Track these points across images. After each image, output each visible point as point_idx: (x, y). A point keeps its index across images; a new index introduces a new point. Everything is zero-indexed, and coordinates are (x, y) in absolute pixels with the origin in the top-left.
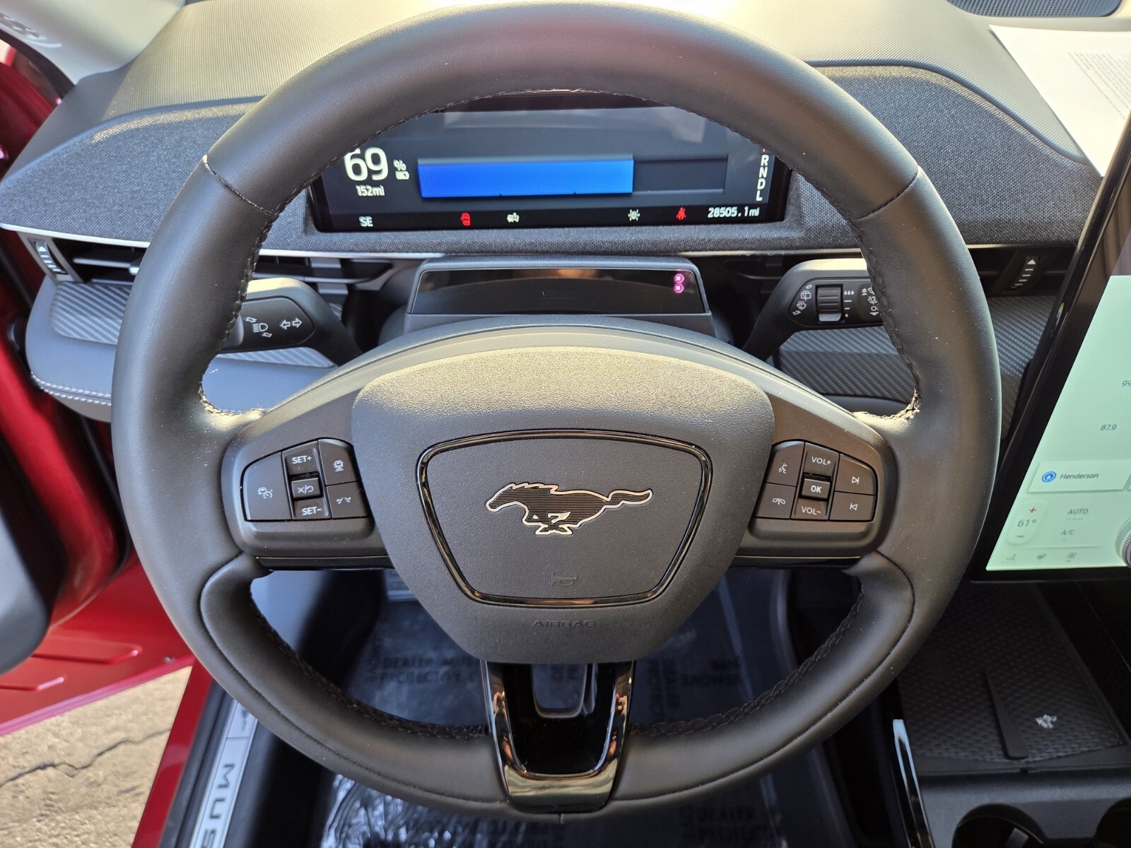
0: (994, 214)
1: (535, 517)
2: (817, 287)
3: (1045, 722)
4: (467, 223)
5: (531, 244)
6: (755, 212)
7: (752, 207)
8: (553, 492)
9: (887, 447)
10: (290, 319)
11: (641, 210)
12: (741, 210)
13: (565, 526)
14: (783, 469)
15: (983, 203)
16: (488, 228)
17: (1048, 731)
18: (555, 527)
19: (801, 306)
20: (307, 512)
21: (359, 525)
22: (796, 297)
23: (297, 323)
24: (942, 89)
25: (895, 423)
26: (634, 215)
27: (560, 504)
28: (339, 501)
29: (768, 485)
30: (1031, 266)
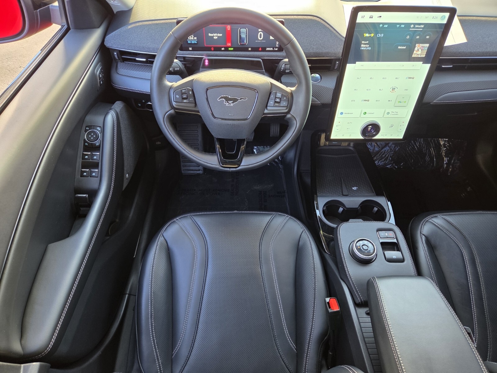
0: (327, 51)
1: (226, 102)
2: (285, 64)
3: (355, 188)
4: (213, 50)
5: (227, 54)
6: (277, 49)
7: (276, 48)
8: (229, 97)
9: (292, 94)
10: (177, 68)
11: (251, 48)
12: (273, 49)
13: (231, 104)
14: (272, 96)
15: (325, 48)
16: (218, 51)
17: (355, 190)
18: (230, 104)
19: (282, 69)
20: (185, 101)
21: (194, 105)
22: (281, 67)
23: (178, 69)
24: (319, 22)
25: (293, 89)
26: (250, 49)
27: (231, 100)
28: (190, 99)
29: (270, 100)
30: (337, 63)
